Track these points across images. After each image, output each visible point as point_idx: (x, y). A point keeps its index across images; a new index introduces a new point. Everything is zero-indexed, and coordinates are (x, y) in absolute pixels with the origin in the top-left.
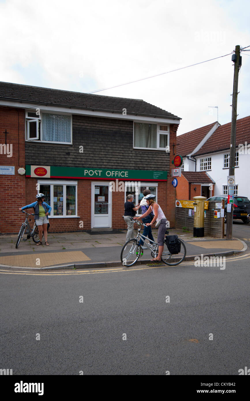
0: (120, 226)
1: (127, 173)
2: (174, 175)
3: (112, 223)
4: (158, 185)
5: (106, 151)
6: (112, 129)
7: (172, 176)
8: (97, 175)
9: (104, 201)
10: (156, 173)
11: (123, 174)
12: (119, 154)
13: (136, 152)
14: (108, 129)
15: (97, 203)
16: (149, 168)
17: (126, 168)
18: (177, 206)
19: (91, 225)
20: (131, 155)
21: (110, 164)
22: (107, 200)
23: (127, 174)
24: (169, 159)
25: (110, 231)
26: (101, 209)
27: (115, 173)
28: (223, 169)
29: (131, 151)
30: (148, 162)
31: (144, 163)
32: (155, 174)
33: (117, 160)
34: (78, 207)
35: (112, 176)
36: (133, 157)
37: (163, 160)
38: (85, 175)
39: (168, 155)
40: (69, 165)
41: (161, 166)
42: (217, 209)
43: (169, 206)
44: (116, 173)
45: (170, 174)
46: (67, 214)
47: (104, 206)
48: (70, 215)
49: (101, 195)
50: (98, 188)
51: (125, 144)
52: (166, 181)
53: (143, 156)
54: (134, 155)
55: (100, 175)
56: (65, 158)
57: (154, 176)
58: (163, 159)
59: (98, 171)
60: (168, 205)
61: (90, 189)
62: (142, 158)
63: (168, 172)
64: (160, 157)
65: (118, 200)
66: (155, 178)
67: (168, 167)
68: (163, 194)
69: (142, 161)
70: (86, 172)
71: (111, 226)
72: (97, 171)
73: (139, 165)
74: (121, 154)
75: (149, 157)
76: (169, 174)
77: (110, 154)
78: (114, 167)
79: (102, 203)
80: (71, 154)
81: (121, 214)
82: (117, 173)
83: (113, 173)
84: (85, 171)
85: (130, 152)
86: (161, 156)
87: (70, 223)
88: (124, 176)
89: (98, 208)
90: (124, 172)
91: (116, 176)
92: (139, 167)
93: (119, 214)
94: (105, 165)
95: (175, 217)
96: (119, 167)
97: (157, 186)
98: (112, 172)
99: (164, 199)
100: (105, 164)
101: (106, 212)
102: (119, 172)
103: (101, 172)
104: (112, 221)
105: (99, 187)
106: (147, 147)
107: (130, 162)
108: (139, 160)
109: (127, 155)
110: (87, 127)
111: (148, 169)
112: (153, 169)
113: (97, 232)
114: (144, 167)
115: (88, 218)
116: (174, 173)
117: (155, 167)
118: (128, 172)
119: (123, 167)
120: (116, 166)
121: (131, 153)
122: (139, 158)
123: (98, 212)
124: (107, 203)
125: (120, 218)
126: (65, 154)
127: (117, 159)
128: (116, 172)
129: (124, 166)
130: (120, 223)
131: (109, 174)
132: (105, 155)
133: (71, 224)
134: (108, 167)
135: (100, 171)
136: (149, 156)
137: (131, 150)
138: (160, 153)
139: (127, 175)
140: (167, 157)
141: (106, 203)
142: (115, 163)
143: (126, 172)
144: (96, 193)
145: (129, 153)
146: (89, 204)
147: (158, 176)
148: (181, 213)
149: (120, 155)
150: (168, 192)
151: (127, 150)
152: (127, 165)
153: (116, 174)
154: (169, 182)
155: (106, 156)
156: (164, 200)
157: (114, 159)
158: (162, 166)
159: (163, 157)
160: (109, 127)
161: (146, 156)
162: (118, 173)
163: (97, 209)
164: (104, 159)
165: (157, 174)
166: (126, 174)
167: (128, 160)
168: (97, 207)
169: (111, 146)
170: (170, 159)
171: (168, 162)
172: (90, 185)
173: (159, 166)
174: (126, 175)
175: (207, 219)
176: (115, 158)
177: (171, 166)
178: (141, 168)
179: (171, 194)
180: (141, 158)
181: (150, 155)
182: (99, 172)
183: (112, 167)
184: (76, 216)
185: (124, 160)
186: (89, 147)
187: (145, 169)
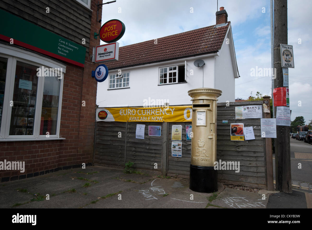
2: (99, 58)
4: (65, 70)
7: (93, 61)
10: (64, 42)
16: (48, 27)
18: (98, 120)
24: (89, 27)
32: (62, 44)
39: (88, 17)
43: (85, 118)
45: (89, 55)
52: (81, 67)
57: (59, 48)
60: (83, 117)
63: (87, 50)
66: (61, 53)
67: (88, 40)
68: (74, 91)
76: (87, 55)
95: (94, 142)
97: (63, 73)
99: (77, 104)
111: (45, 28)
112: (57, 31)
116: (100, 54)
117: (61, 30)
140: (87, 21)
147: (67, 52)
150: (84, 90)
154: (86, 70)
156: (76, 106)
158: (77, 35)
159: (78, 16)
165: (65, 45)
170: (91, 27)
171: (88, 31)
173: (70, 32)
177: (91, 40)
179: (88, 94)
187: (39, 25)
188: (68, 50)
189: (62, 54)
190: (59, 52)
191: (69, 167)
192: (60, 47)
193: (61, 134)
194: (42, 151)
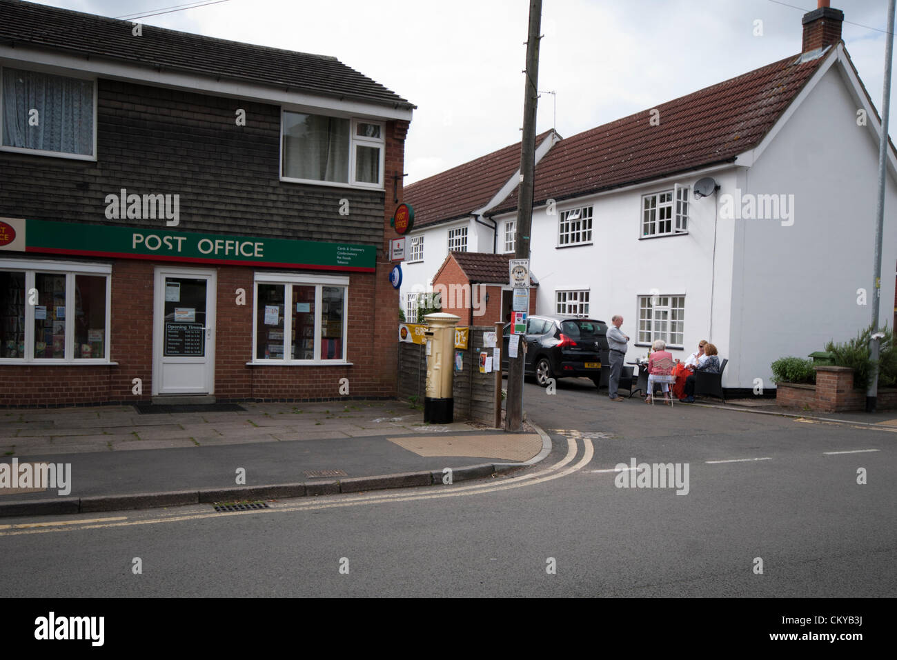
0: (239, 391)
1: (259, 247)
2: (395, 257)
3: (217, 381)
4: (350, 282)
5: (200, 184)
6: (217, 126)
7: (390, 260)
8: (171, 247)
9: (194, 320)
10: (344, 249)
11: (249, 249)
12: (238, 195)
13: (288, 190)
14: (206, 124)
15: (172, 327)
16: (325, 236)
17: (259, 232)
18: (401, 340)
19: (151, 387)
20: (273, 197)
21: (211, 220)
22: (201, 319)
23: (262, 250)
24: (382, 214)
25: (207, 402)
26: (184, 342)
27: (224, 245)
28: (557, 248)
29: (274, 188)
30: (323, 219)
31: (310, 221)
32: (342, 251)
33: (230, 211)
34: (111, 336)
35: (216, 253)
36: (280, 205)
37: (366, 215)
38: (134, 247)
39: (379, 201)
40: (86, 218)
41: (359, 232)
42: (486, 349)
43: (381, 338)
44: (227, 245)
45: (384, 253)
46: (78, 354)
47: (194, 334)
48: (87, 357)
49: (183, 303)
50: (177, 286)
51: (255, 168)
52: (371, 273)
53: (307, 201)
54: (282, 198)
55: (179, 250)
56: (75, 197)
57: (338, 257)
58: (367, 212)
59: (174, 238)
60: (378, 336)
61: (152, 288)
62: (306, 207)
63: (380, 247)
64: (357, 208)
65: (233, 320)
66: (341, 262)
67: (380, 233)
68: (364, 305)
69: (306, 214)
70: (138, 238)
71: (211, 391)
72: (171, 238)
73: (295, 227)
74: (244, 195)
75: (325, 206)
76: (380, 254)
77: (212, 193)
78: (222, 229)
79: (187, 326)
80: (92, 187)
81: (242, 358)
82: (230, 245)
83: (220, 244)
84: (135, 235)
85: (270, 190)
86: (360, 205)
87: (84, 379)
88: (251, 254)
89: (173, 340)
90: (252, 244)
91: (227, 253)
92: (294, 231)
93: (237, 358)
94: (195, 223)
96: (237, 230)
97: (346, 285)
98: (217, 242)
99: (368, 320)
100: (195, 219)
101: (199, 350)
102: (237, 243)
103: (182, 241)
104: (216, 377)
105: (179, 283)
106: (322, 179)
107: (268, 218)
108: (296, 213)
109: (260, 197)
110: (143, 115)
111: (322, 239)
112: (335, 237)
113: (170, 406)
114: (312, 232)
115: (143, 368)
116: (395, 251)
117: (341, 234)
118: (262, 244)
119: (248, 231)
120: (229, 225)
121: (273, 194)
122: (296, 207)
123: (173, 350)
124: (201, 326)
125: (237, 367)
126: (75, 186)
127: (232, 208)
128: (227, 242)
129: (253, 228)
130: (239, 382)
131: (205, 246)
132: (198, 194)
133: (89, 384)
134: (205, 227)
135: (180, 239)
136: (326, 203)
137: (273, 184)
138: (355, 197)
139: (259, 252)
140: (379, 207)
141: (198, 328)
142: (224, 218)
143: (256, 244)
144: (170, 300)
145: (268, 194)
146: (146, 328)
147: (349, 258)
148: (411, 360)
149: (242, 198)
150: (379, 301)
151: (262, 183)
152: (262, 225)
153: (227, 248)
154: (380, 274)
155: (200, 198)
156: (367, 323)
157: (223, 207)
158: (363, 232)
159: (364, 206)
160: (208, 118)
161: (317, 202)
162: (234, 245)
163: (171, 342)
164: (195, 204)
165: (346, 251)
166: (256, 249)
167: (264, 211)
168: (172, 338)
169: (213, 171)
170: (386, 213)
171: (379, 220)
172: (152, 277)
173: (354, 232)
174: (257, 252)
175: (464, 374)
176: (226, 204)
177: (386, 231)
178: (301, 235)
179: (385, 306)
180: (300, 207)
181: (328, 199)
182: (177, 240)
183: (216, 229)
184: (106, 361)
185: (254, 210)
186: (149, 171)
187: (315, 239)
188: (349, 256)
189: (343, 263)
190: (338, 262)
191: (362, 399)
192: (341, 256)
193: (349, 358)
194: (323, 377)
